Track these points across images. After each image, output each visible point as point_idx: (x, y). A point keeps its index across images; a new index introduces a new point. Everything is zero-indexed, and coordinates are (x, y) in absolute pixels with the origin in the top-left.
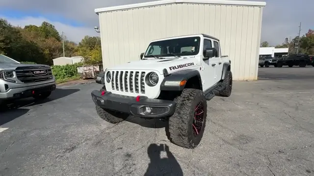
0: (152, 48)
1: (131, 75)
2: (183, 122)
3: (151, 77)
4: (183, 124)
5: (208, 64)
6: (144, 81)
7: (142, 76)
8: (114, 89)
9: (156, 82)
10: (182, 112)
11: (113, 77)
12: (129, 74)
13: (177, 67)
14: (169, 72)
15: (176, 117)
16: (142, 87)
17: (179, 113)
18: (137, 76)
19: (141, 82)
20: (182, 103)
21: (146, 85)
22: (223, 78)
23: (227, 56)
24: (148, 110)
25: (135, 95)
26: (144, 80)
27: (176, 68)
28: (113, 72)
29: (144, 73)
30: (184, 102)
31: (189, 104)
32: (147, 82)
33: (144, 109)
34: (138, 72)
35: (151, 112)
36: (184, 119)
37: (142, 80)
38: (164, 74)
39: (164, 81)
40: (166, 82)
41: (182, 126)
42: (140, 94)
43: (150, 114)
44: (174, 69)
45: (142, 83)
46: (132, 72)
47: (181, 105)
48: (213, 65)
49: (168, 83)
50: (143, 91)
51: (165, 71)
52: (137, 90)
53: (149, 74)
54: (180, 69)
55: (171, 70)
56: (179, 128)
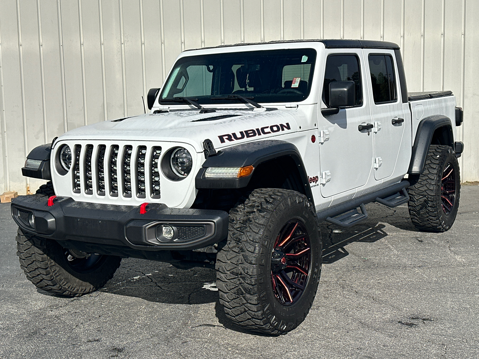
0: (183, 74)
1: (126, 155)
2: (245, 258)
3: (176, 159)
4: (247, 265)
5: (344, 125)
6: (159, 169)
7: (154, 157)
8: (78, 191)
9: (188, 170)
10: (244, 238)
11: (77, 160)
12: (120, 153)
13: (239, 136)
14: (218, 146)
15: (231, 249)
16: (155, 183)
17: (238, 241)
18: (141, 156)
19: (151, 170)
20: (246, 218)
21: (163, 179)
22: (416, 169)
23: (449, 94)
24: (167, 233)
25: (135, 201)
26: (159, 165)
27: (237, 138)
28: (78, 147)
29: (159, 148)
30: (251, 216)
31: (261, 219)
32: (167, 171)
33: (158, 229)
34: (144, 148)
35: (174, 238)
36: (247, 253)
37: (153, 165)
38: (205, 151)
39: (205, 167)
40: (209, 169)
41: (243, 269)
42: (149, 199)
43: (171, 241)
44: (230, 139)
45: (154, 174)
46: (130, 147)
47: (245, 222)
48: (365, 128)
49: (213, 173)
50: (156, 193)
51: (208, 144)
52: (141, 192)
53: (170, 151)
54: (246, 140)
55: (222, 141)
56: (237, 274)
